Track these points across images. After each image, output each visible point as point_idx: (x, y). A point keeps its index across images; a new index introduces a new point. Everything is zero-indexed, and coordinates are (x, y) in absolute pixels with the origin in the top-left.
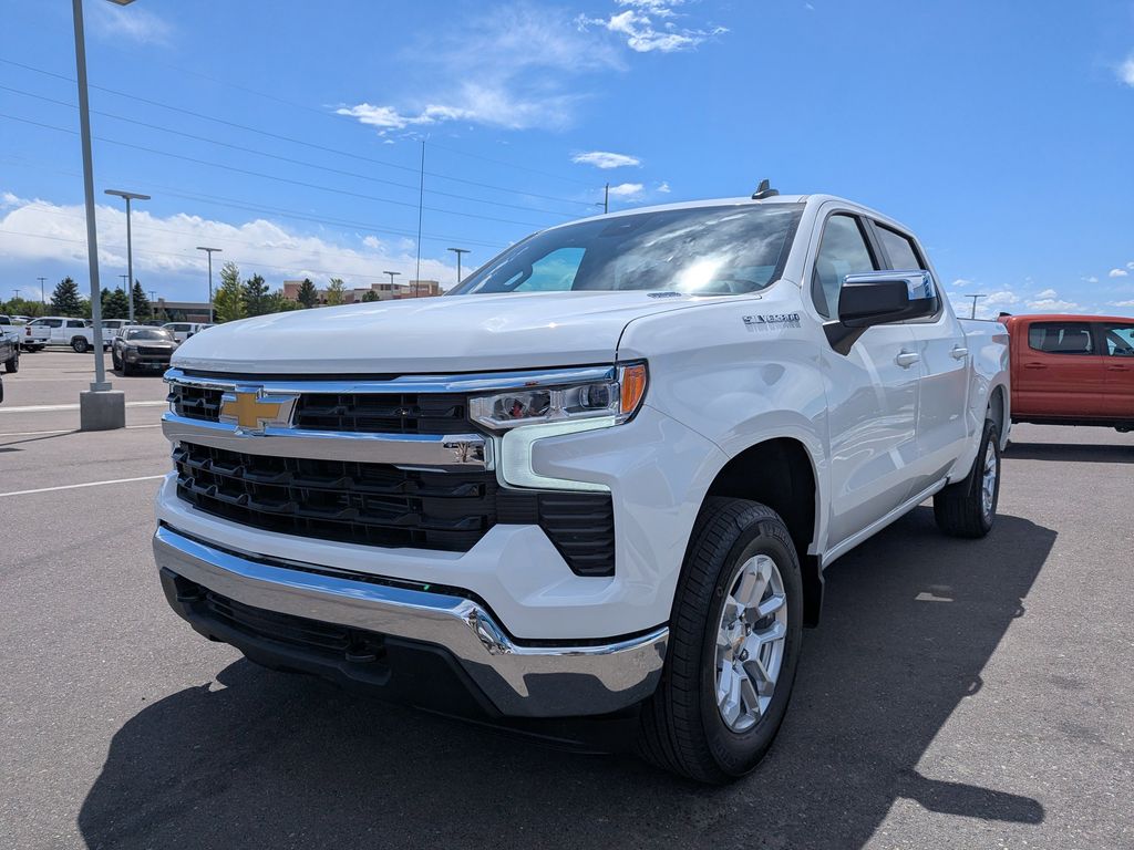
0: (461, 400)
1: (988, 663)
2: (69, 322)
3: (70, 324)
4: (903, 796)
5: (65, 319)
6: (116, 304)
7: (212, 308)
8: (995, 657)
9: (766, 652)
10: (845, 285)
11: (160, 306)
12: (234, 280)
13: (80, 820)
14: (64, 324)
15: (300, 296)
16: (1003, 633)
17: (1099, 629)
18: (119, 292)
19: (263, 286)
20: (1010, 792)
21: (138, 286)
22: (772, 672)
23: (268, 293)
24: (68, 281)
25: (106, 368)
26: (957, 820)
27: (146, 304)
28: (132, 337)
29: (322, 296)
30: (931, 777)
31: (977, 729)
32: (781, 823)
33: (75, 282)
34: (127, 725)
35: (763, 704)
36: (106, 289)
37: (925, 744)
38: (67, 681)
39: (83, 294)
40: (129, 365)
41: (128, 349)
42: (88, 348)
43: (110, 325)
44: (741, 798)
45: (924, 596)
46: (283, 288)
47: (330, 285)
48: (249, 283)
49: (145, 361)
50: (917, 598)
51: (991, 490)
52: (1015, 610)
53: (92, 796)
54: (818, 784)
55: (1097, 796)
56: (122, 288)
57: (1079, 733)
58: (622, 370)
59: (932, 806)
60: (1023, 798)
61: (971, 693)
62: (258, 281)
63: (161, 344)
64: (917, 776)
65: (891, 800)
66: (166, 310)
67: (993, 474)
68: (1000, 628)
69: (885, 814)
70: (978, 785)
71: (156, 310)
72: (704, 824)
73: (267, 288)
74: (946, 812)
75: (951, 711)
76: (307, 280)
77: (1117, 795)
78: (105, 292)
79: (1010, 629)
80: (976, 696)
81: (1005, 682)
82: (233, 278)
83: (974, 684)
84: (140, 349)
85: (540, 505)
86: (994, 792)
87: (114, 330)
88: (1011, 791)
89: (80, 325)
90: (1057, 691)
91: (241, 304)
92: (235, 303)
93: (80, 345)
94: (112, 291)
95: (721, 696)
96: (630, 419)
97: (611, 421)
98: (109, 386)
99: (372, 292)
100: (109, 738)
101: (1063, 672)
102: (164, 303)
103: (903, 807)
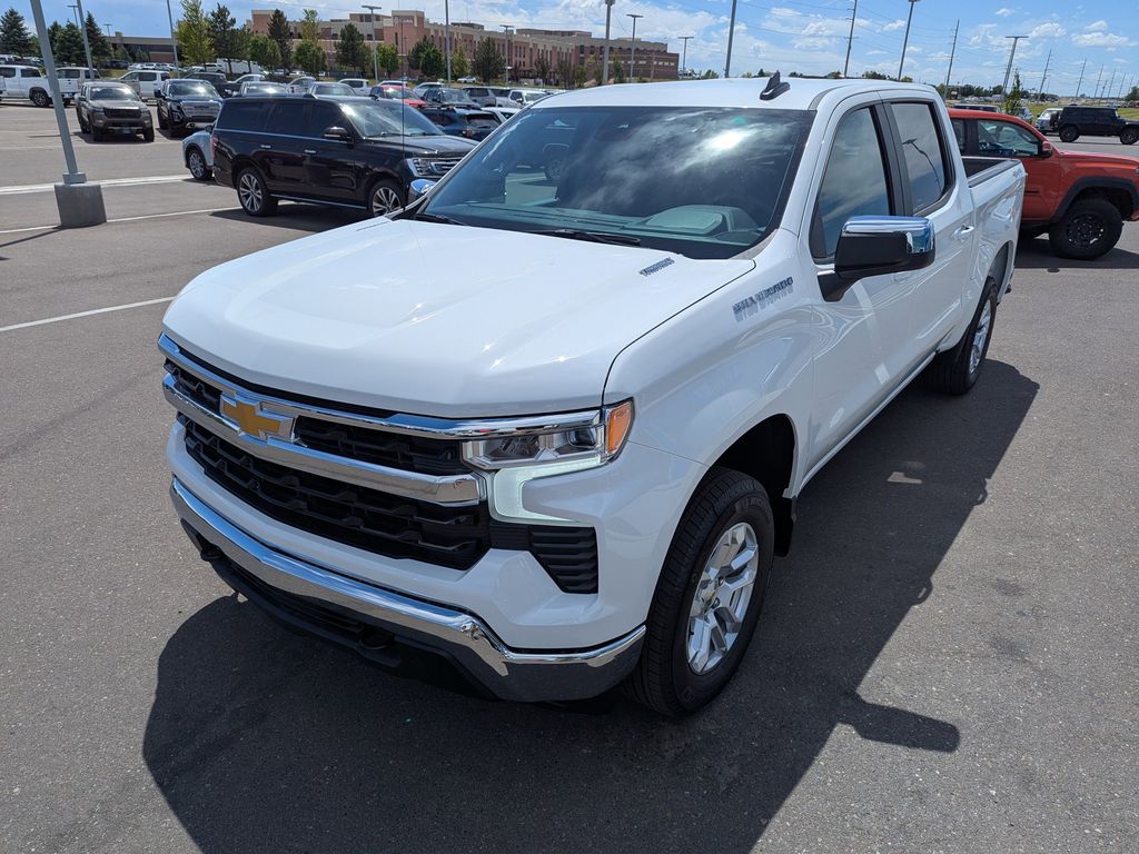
0: (454, 446)
1: (941, 564)
2: (22, 70)
3: (25, 73)
4: (843, 722)
5: (19, 67)
6: (69, 41)
7: (175, 44)
8: (951, 557)
9: (736, 597)
10: (844, 235)
11: (118, 42)
12: (196, 11)
13: (145, 753)
14: (18, 73)
15: (271, 30)
16: (962, 524)
17: (1051, 519)
18: (71, 27)
19: (229, 19)
20: (935, 717)
21: (90, 19)
22: (739, 613)
23: (236, 27)
24: (12, 13)
25: (71, 131)
26: (886, 748)
27: (103, 40)
28: (96, 96)
29: (295, 29)
30: (869, 700)
31: (918, 644)
32: (737, 753)
33: (20, 14)
34: (170, 643)
35: (730, 639)
36: (55, 24)
37: (870, 662)
38: (107, 590)
39: (30, 28)
40: (96, 128)
41: (94, 111)
42: (47, 103)
43: (69, 74)
44: (706, 724)
45: (897, 477)
46: (251, 19)
47: (303, 17)
48: (213, 14)
49: (114, 124)
50: (889, 480)
51: (980, 346)
52: (977, 494)
53: (150, 727)
54: (772, 709)
55: (1008, 721)
56: (74, 23)
57: (1009, 649)
58: (608, 411)
59: (866, 733)
60: (945, 724)
61: (920, 601)
62: (222, 12)
63: (127, 104)
64: (857, 698)
65: (833, 726)
66: (126, 45)
67: (985, 330)
68: (960, 518)
69: (825, 741)
70: (909, 709)
71: (114, 45)
72: (670, 755)
73: (233, 21)
74: (878, 739)
75: (898, 623)
76: (277, 11)
77: (1025, 719)
78: (56, 27)
79: (969, 519)
80: (924, 605)
81: (953, 588)
82: (195, 9)
83: (925, 590)
84: (107, 111)
85: (530, 534)
86: (921, 717)
87: (74, 81)
88: (937, 715)
89: (36, 74)
90: (998, 598)
91: (207, 42)
92: (201, 40)
93: (39, 98)
94: (63, 24)
95: (692, 653)
96: (612, 460)
97: (596, 461)
98: (83, 178)
99: (351, 26)
100: (156, 659)
101: (1008, 575)
102: (122, 38)
103: (843, 733)
